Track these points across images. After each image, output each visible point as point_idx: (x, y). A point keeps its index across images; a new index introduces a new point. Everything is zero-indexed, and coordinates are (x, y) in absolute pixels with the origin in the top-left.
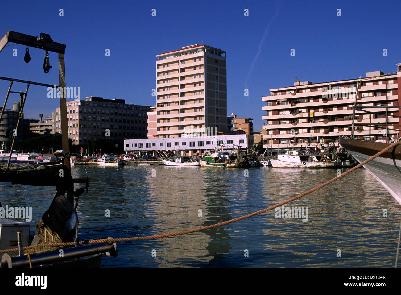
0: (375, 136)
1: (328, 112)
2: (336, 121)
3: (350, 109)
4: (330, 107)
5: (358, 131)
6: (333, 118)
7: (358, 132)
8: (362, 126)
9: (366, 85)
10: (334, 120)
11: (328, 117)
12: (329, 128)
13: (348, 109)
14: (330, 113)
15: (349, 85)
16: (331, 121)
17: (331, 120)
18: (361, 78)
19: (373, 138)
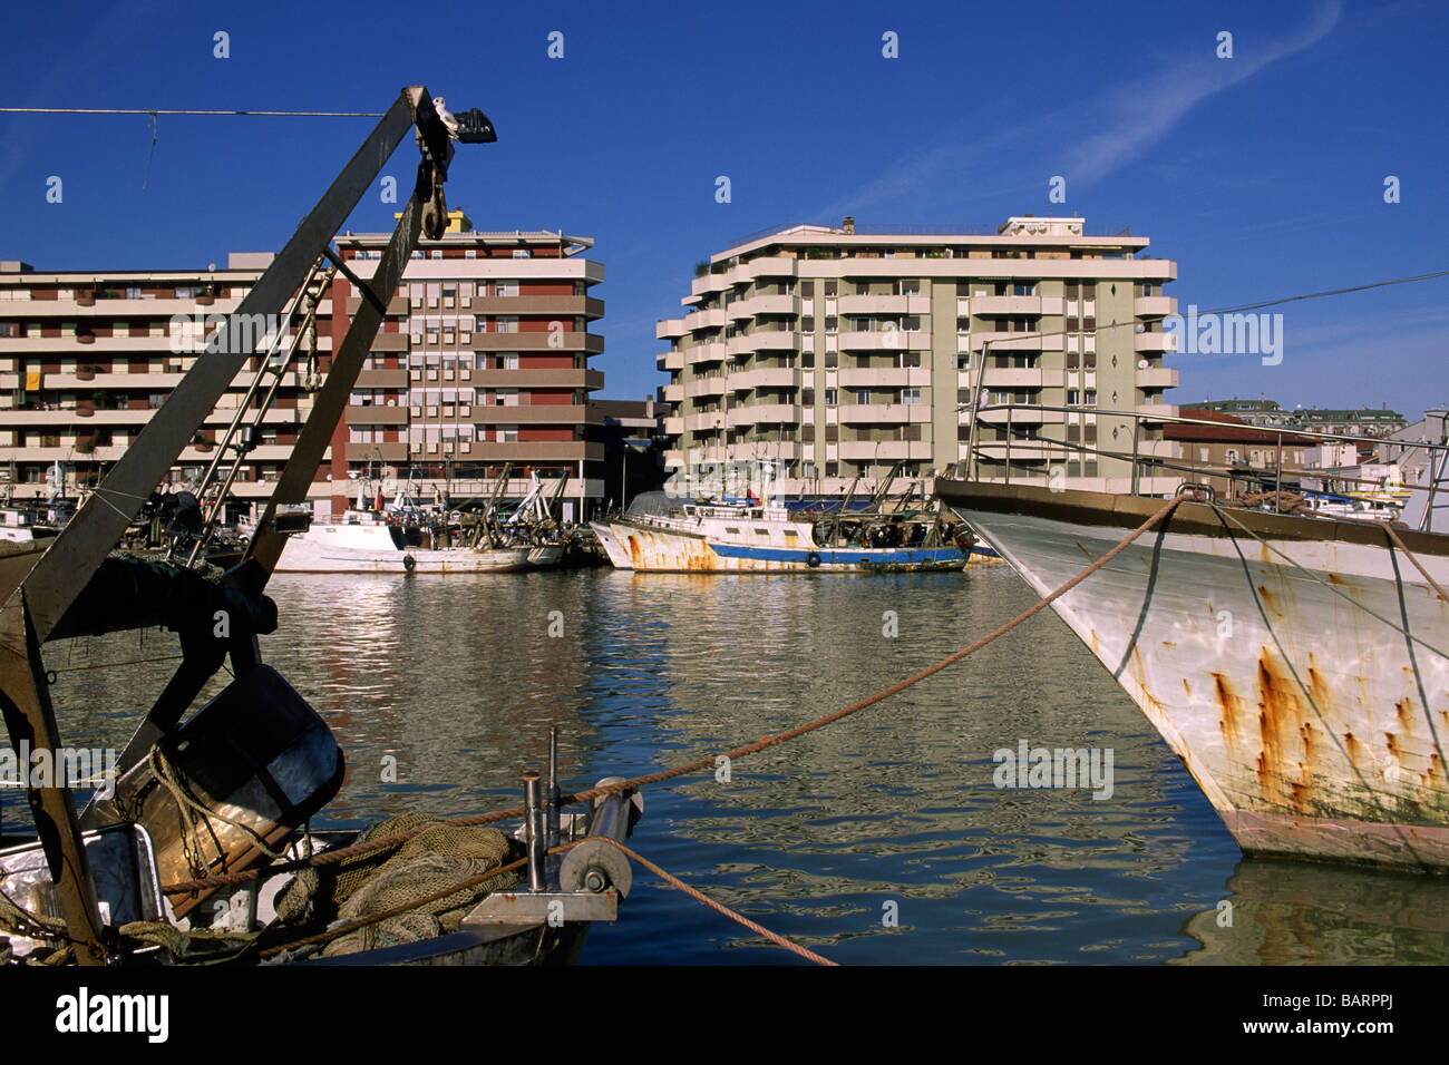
0: (254, 468)
1: (96, 376)
2: (123, 409)
3: (173, 372)
4: (103, 361)
5: (201, 446)
6: (111, 398)
7: (197, 450)
8: (212, 431)
9: (228, 296)
10: (115, 407)
11: (96, 395)
12: (97, 432)
13: (165, 372)
14: (101, 381)
15: (173, 288)
16: (105, 409)
17: (103, 404)
18: (216, 271)
19: (247, 472)
